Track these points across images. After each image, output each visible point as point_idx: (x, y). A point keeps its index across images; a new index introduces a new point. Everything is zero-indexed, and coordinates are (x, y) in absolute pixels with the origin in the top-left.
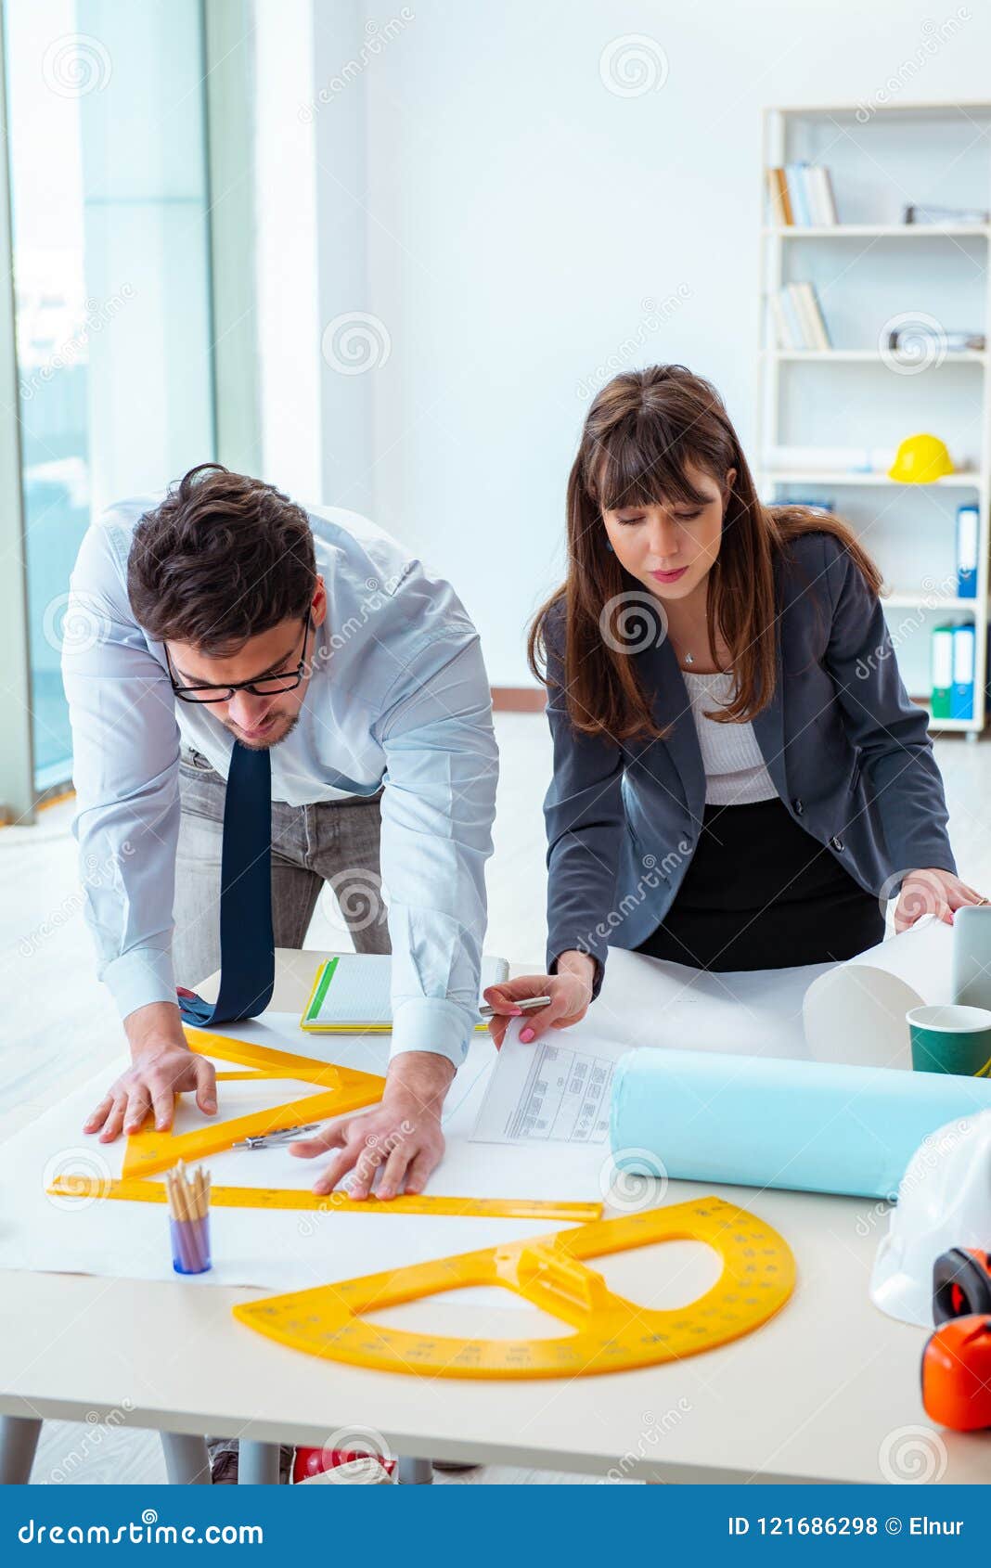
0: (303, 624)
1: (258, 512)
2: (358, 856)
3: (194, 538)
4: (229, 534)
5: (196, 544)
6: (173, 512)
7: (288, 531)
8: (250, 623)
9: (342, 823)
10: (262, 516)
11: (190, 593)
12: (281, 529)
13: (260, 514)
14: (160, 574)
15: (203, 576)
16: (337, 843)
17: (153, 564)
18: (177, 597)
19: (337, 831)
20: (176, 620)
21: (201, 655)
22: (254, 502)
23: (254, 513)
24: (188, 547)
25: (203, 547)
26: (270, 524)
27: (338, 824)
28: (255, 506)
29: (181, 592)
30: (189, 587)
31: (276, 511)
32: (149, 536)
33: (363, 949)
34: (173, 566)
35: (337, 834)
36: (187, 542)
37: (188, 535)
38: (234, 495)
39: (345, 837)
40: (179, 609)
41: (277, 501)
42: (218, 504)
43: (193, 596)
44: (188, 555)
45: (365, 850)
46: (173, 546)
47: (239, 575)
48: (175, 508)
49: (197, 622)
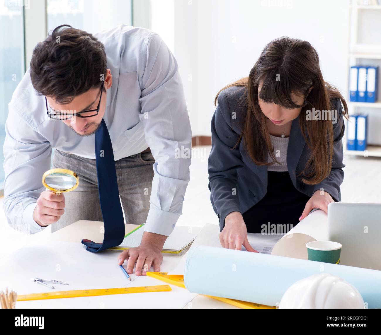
0: (100, 90)
1: (82, 46)
2: (129, 188)
3: (55, 56)
4: (69, 54)
5: (56, 57)
6: (48, 44)
7: (94, 54)
8: (76, 90)
9: (123, 175)
10: (83, 48)
11: (52, 78)
12: (91, 53)
13: (83, 47)
14: (41, 69)
15: (58, 71)
16: (121, 182)
17: (39, 65)
18: (48, 79)
19: (121, 178)
20: (46, 88)
21: (56, 102)
22: (81, 41)
23: (80, 46)
24: (53, 59)
25: (59, 59)
26: (87, 51)
27: (121, 175)
28: (81, 43)
29: (49, 77)
30: (52, 75)
31: (90, 45)
32: (38, 53)
33: (129, 222)
34: (46, 67)
35: (121, 179)
36: (52, 57)
37: (53, 54)
38: (73, 38)
39: (124, 180)
40: (48, 84)
41: (91, 41)
42: (66, 42)
43: (54, 79)
44: (53, 62)
45: (132, 186)
46: (47, 58)
47: (72, 71)
48: (50, 42)
49: (54, 90)
